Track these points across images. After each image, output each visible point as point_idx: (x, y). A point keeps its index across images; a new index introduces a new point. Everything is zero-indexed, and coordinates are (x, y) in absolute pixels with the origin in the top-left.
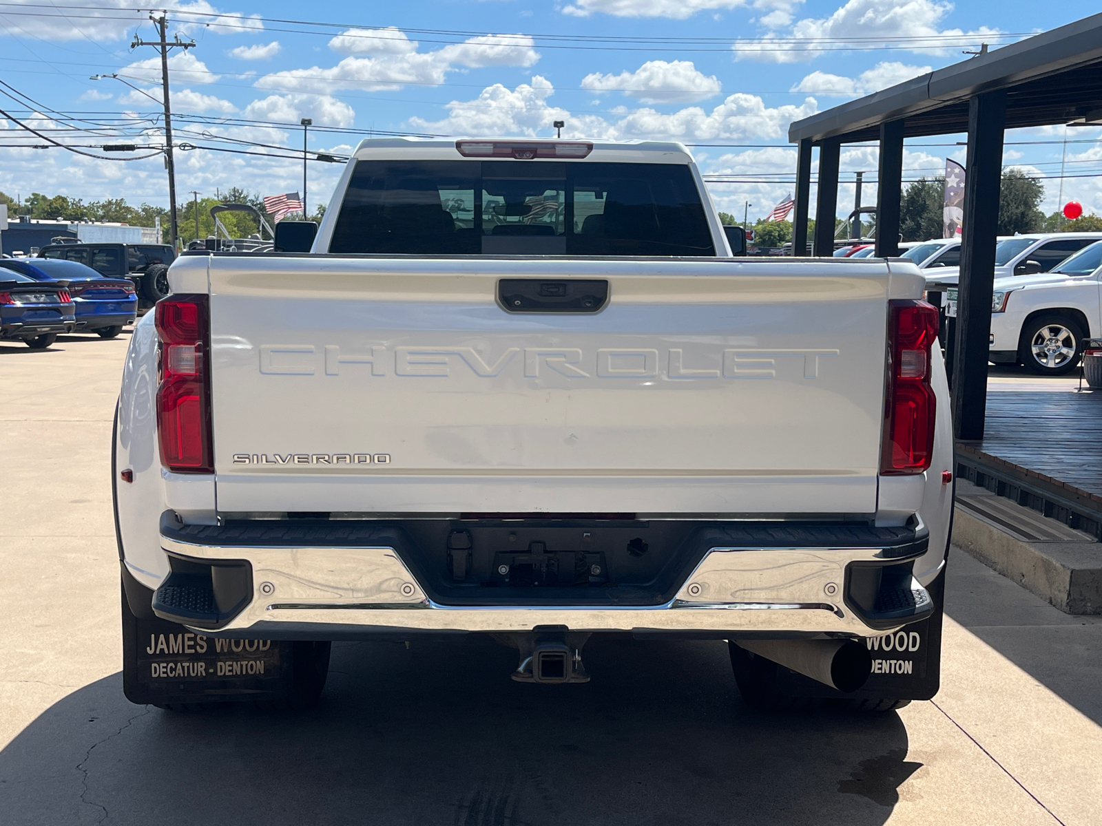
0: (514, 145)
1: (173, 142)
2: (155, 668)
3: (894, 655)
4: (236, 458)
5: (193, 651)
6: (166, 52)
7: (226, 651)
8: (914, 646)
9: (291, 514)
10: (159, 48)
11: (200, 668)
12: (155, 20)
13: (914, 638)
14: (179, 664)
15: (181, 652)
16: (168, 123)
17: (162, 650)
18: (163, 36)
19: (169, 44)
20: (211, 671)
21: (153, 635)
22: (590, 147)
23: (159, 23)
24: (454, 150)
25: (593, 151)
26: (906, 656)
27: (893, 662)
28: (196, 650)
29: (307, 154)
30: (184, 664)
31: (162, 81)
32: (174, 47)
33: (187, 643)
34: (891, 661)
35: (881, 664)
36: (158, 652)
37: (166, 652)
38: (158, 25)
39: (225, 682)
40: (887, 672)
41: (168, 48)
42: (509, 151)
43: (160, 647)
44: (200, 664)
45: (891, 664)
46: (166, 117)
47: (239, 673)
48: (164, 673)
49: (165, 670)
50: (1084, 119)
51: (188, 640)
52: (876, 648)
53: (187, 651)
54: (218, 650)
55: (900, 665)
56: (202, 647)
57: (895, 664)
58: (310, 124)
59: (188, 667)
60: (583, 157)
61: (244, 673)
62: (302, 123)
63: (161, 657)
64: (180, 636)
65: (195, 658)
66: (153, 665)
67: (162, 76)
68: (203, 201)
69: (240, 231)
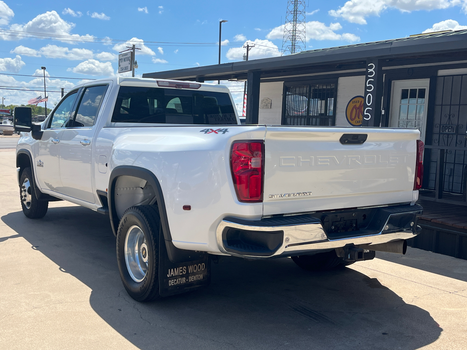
2: (170, 282)
4: (270, 196)
5: (182, 274)
7: (192, 272)
9: (273, 215)
11: (184, 280)
14: (177, 279)
15: (178, 275)
17: (172, 275)
20: (187, 280)
21: (169, 270)
28: (183, 273)
30: (179, 279)
33: (180, 271)
36: (171, 276)
37: (173, 275)
39: (191, 284)
43: (171, 274)
44: (184, 278)
47: (195, 280)
48: (173, 283)
49: (173, 282)
50: (237, 79)
51: (181, 270)
53: (180, 274)
54: (190, 272)
56: (184, 272)
59: (180, 280)
61: (197, 279)
63: (172, 277)
64: (178, 268)
65: (182, 276)
66: (169, 281)
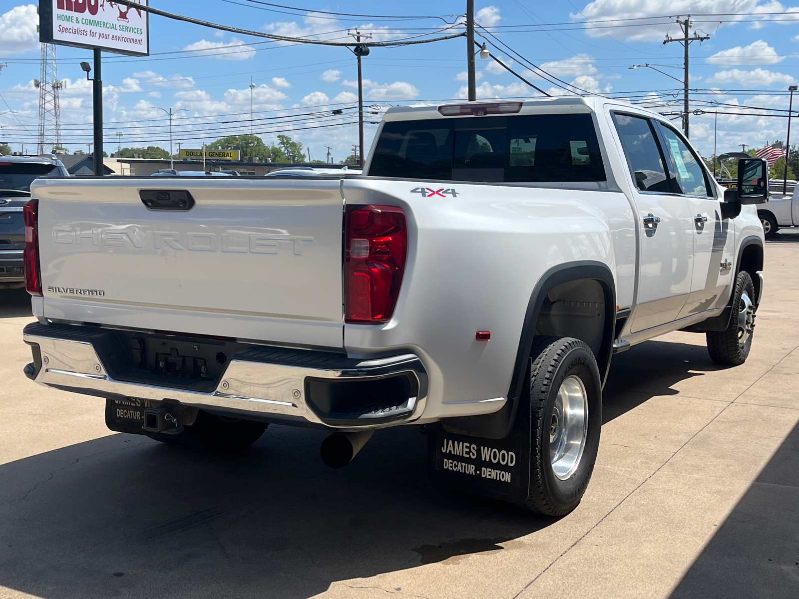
0: (473, 106)
1: (689, 110)
3: (498, 466)
4: (48, 289)
6: (688, 44)
8: (512, 462)
10: (683, 42)
12: (681, 23)
13: (512, 456)
16: (686, 96)
18: (686, 34)
19: (690, 39)
22: (521, 104)
23: (684, 24)
24: (437, 112)
25: (523, 107)
26: (506, 468)
27: (499, 472)
29: (791, 113)
31: (684, 66)
32: (694, 41)
34: (497, 471)
35: (490, 472)
38: (683, 26)
40: (495, 478)
41: (689, 41)
42: (470, 110)
45: (497, 473)
46: (685, 92)
52: (487, 460)
55: (503, 474)
57: (500, 474)
58: (796, 90)
60: (518, 112)
62: (789, 90)
67: (684, 62)
68: (750, 151)
69: (778, 173)
